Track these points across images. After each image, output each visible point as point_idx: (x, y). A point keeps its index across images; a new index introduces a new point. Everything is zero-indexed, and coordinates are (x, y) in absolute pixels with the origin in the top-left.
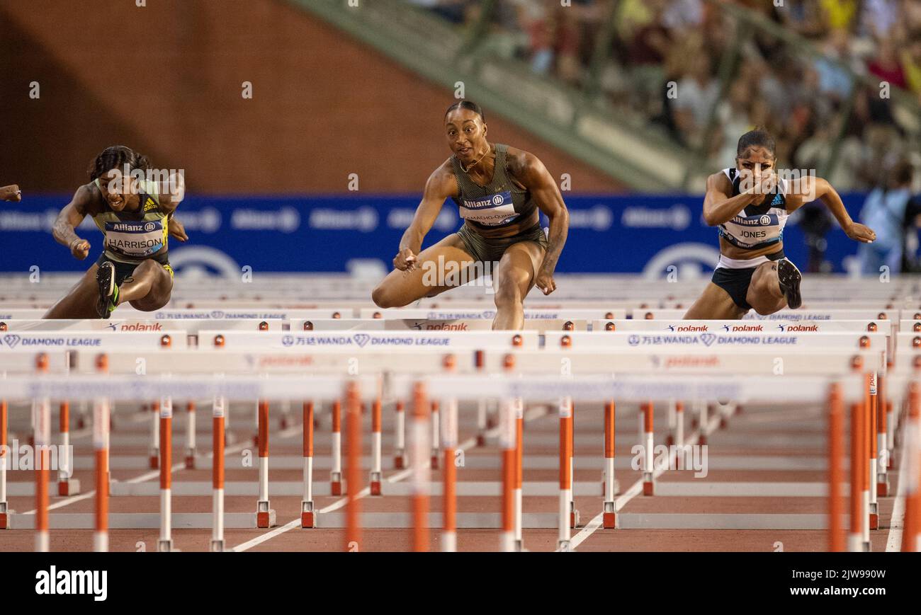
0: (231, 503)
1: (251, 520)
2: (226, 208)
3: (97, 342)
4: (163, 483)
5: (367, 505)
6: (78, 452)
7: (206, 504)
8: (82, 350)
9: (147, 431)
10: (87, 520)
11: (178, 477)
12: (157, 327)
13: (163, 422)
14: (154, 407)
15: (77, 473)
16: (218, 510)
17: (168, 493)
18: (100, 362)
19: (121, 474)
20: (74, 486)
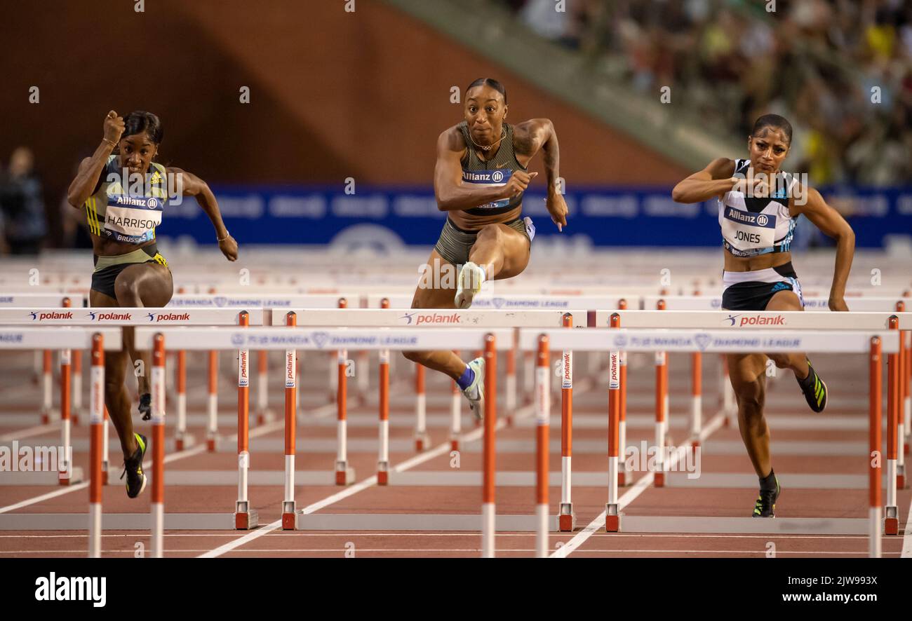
0: (393, 432)
1: (409, 445)
2: (391, 195)
3: (288, 303)
4: (340, 416)
5: (501, 434)
6: (272, 389)
7: (374, 433)
8: (275, 309)
9: (326, 373)
10: (280, 445)
11: (353, 411)
12: (335, 292)
13: (341, 368)
14: (332, 354)
15: (271, 407)
16: (383, 438)
17: (343, 425)
18: (290, 320)
19: (306, 408)
20: (269, 417)
